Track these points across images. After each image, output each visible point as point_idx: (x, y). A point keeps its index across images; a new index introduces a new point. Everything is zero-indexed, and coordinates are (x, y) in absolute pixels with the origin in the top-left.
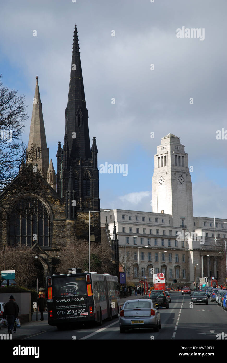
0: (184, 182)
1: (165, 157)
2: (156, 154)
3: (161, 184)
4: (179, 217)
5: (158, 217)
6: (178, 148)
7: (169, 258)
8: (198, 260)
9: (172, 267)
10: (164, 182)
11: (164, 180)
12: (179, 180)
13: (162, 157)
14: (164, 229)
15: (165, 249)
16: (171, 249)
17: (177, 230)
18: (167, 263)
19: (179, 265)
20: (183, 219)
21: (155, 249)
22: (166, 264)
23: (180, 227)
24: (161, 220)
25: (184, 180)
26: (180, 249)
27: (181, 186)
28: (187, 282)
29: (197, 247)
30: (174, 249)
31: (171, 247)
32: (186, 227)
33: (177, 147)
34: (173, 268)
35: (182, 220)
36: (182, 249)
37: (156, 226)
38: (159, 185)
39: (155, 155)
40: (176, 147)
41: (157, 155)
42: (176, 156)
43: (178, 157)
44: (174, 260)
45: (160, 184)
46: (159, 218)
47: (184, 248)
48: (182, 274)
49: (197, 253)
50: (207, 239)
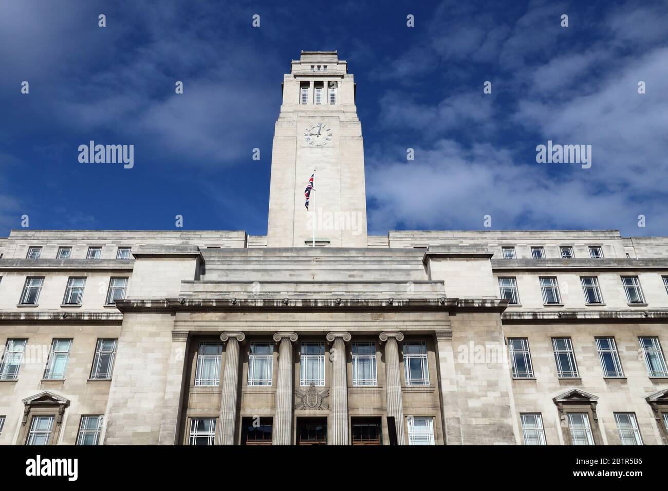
6: (322, 67)
19: (54, 393)
25: (330, 135)
27: (317, 151)
34: (16, 412)
42: (306, 83)
43: (311, 85)
44: (34, 366)
49: (153, 324)
50: (262, 259)
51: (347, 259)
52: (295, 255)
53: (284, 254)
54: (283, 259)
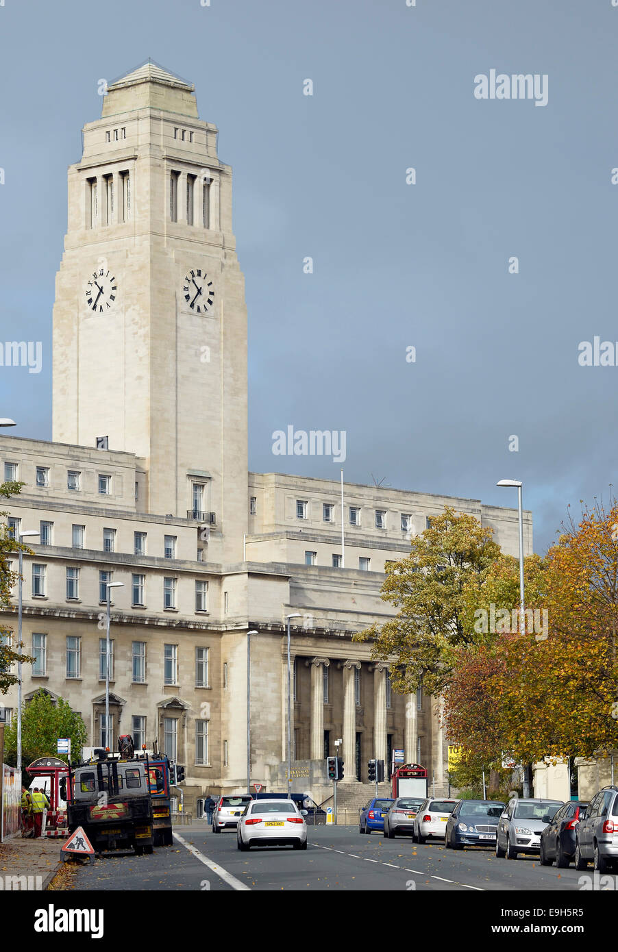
0: (210, 302)
1: (124, 174)
2: (80, 162)
3: (98, 308)
4: (183, 472)
5: (81, 464)
6: (187, 135)
7: (130, 664)
8: (269, 674)
9: (144, 706)
10: (112, 298)
11: (114, 288)
12: (186, 293)
13: (108, 177)
14: (110, 523)
15: (117, 620)
16: (143, 619)
17: (171, 530)
18: (123, 690)
19: (179, 699)
20: (200, 482)
21: (69, 620)
22: (117, 692)
23: (186, 520)
24: (96, 480)
25: (212, 293)
26: (188, 623)
27: (197, 320)
28: (217, 783)
29: (271, 616)
30: (159, 619)
31: (146, 613)
32: (211, 518)
33: (184, 131)
34: (152, 714)
35: (196, 486)
36: (195, 624)
37: (71, 506)
38: (90, 316)
39: (73, 168)
40: (176, 129)
41: (84, 164)
42: (176, 174)
43: (182, 180)
44: (156, 671)
45: (94, 308)
46: (88, 473)
47: (208, 615)
48: (193, 741)
49: (268, 644)
50: (318, 578)
51: (374, 584)
52: (340, 576)
53: (333, 575)
54: (333, 580)
